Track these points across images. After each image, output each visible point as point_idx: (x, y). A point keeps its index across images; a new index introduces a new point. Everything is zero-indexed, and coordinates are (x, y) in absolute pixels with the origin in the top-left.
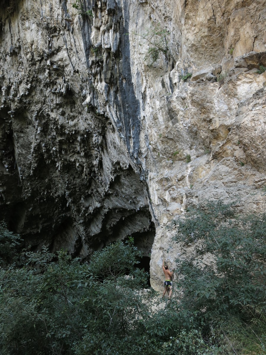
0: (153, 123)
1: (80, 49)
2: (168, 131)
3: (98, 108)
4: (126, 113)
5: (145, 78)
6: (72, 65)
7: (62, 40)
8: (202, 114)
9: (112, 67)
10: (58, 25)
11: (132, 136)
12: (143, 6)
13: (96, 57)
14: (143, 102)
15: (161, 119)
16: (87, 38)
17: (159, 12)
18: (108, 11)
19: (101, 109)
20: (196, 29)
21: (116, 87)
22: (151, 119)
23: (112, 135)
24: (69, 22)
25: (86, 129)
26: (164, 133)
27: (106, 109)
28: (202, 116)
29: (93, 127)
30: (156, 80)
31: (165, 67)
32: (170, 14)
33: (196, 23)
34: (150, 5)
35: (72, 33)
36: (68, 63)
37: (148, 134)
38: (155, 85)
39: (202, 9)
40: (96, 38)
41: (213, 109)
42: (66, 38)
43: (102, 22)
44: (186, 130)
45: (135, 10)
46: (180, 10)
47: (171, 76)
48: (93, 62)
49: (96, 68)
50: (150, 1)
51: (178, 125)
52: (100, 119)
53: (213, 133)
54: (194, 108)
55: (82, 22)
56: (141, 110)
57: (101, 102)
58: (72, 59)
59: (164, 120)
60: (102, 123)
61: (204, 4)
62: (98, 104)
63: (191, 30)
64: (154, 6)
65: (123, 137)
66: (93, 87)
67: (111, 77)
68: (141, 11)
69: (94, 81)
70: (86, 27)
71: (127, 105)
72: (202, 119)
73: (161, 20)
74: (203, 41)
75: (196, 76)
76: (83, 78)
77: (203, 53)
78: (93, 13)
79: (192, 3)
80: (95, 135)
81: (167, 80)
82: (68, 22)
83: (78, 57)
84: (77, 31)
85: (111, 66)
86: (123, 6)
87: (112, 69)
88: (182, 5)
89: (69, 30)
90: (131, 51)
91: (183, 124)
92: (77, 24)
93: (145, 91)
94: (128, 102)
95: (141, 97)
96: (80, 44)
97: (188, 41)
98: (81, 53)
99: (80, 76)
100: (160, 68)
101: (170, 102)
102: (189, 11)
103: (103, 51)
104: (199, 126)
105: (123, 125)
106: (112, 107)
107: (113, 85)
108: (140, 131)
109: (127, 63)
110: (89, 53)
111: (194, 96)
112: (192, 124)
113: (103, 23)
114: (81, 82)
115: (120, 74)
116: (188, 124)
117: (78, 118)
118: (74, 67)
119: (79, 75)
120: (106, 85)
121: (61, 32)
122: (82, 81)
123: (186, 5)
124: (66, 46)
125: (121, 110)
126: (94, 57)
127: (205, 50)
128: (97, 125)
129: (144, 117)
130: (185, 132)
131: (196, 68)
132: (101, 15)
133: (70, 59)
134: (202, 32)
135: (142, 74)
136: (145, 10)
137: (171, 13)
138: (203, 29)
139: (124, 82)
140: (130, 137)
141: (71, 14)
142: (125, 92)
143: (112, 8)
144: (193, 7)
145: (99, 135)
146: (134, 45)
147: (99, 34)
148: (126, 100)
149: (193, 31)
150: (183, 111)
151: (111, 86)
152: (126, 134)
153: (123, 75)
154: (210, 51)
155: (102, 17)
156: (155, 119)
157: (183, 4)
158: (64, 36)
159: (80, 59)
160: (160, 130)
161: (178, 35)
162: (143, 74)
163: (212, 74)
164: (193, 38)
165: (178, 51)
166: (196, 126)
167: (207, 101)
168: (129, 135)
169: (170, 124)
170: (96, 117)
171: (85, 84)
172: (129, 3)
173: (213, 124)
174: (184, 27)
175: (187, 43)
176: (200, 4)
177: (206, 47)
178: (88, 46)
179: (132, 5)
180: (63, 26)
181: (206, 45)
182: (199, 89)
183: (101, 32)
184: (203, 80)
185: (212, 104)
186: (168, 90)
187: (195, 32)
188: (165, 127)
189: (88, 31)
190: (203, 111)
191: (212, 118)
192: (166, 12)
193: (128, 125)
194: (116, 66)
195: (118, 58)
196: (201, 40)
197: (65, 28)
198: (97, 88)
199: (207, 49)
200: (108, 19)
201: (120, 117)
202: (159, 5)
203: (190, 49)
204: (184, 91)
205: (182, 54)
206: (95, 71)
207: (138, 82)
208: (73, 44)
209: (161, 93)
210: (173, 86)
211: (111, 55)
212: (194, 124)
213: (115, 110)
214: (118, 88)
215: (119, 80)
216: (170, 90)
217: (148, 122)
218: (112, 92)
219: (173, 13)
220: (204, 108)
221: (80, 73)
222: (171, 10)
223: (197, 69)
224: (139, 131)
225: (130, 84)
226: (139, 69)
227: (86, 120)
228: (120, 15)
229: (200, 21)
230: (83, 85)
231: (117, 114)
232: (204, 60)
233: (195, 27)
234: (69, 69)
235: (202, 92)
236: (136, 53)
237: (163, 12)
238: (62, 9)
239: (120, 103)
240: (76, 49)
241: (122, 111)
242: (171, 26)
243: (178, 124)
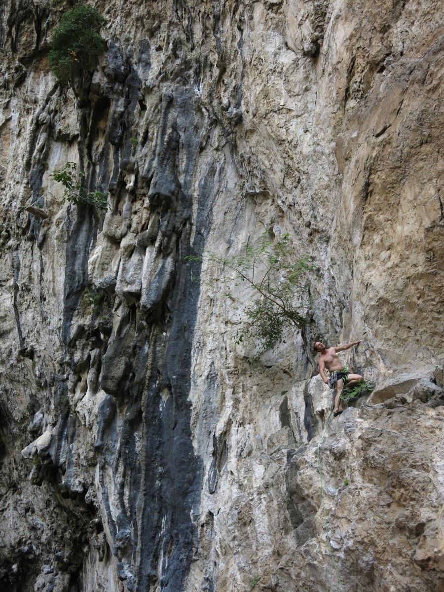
0: (235, 538)
1: (51, 291)
2: (279, 566)
3: (68, 471)
4: (153, 497)
5: (233, 393)
6: (20, 332)
7: (9, 262)
8: (393, 506)
9: (135, 347)
10: (7, 223)
11: (161, 578)
12: (255, 203)
13: (93, 318)
14: (214, 465)
15: (262, 523)
16: (78, 262)
17: (295, 218)
18: (152, 199)
19: (77, 476)
20: (393, 257)
21: (134, 408)
22: (230, 522)
23: (100, 571)
24: (40, 217)
25: (20, 543)
26: (266, 573)
27: (94, 479)
28: (393, 512)
29: (44, 538)
30: (267, 402)
31: (299, 367)
32: (327, 224)
33: (393, 241)
34: (273, 201)
35: (41, 246)
36: (9, 327)
37: (215, 575)
38: (259, 417)
39: (411, 202)
40: (103, 264)
41: (430, 488)
42: (21, 259)
43: (129, 227)
44: (339, 564)
45: (230, 208)
46: (352, 207)
47: (312, 391)
48: (81, 329)
49: (89, 348)
50: (276, 191)
51: (314, 546)
52: (71, 514)
53: (426, 575)
54: (370, 485)
55: (74, 222)
56: (205, 492)
57: (80, 451)
58: (23, 316)
59: (271, 527)
60: (77, 527)
61: (417, 190)
62: (71, 456)
63: (378, 259)
64: (283, 202)
65: (130, 575)
66: (68, 402)
67: (125, 377)
68: (247, 213)
69: (75, 385)
70: (83, 236)
71: (160, 469)
72: (393, 525)
73: (300, 240)
74: (411, 289)
75: (385, 389)
76: (41, 375)
77: (411, 325)
78: (110, 202)
79: (384, 188)
80: (46, 568)
81: (297, 403)
82: (37, 218)
83: (42, 313)
84: (55, 242)
85: (132, 344)
86: (196, 194)
87: (134, 354)
88: (355, 194)
89: (32, 239)
90: (200, 312)
91: (329, 539)
92: (58, 225)
93: (226, 433)
94: (165, 460)
95: (211, 449)
96: (54, 277)
97: (369, 289)
98: (53, 300)
99: (37, 368)
100: (285, 372)
101: (295, 467)
102: (375, 210)
103: (117, 301)
104: (380, 549)
105: (136, 535)
106: (110, 471)
107: (126, 401)
108: (190, 561)
109: (181, 342)
110: (76, 304)
111: (372, 448)
112: (359, 539)
113: (132, 229)
114: (34, 385)
115: (156, 373)
116: (346, 541)
117: (5, 502)
118: (23, 340)
119: (34, 365)
120: (106, 400)
121: (11, 242)
122: (38, 384)
123: (367, 194)
124: (16, 279)
125: (139, 483)
126: (89, 317)
127: (416, 318)
128: (60, 531)
129: (211, 514)
130: (333, 571)
131: (388, 368)
132: (131, 208)
133: (18, 315)
134: (408, 264)
135: (223, 379)
136: (258, 214)
137: (330, 222)
138: (412, 257)
139: (165, 397)
140: (152, 580)
141: (49, 200)
142: (160, 426)
143: (164, 191)
144: (386, 199)
145: (60, 569)
146: (212, 296)
147: (113, 256)
148: (159, 452)
149: (384, 262)
150: (333, 497)
151: (122, 404)
152: (140, 568)
153: (164, 377)
154: (433, 318)
155: (131, 214)
156: (245, 524)
157: (360, 193)
158: (15, 254)
159: (45, 319)
160: (254, 563)
161: (343, 279)
162: (228, 382)
163: (434, 381)
164: (383, 282)
165: (339, 323)
166: (371, 550)
167: (411, 461)
168: (149, 570)
169: (290, 541)
170: (59, 506)
171: (45, 393)
172: (215, 190)
173: (428, 539)
174: (359, 252)
175: (366, 296)
176: (407, 188)
177: (421, 306)
178: (77, 284)
179: (223, 196)
180: (18, 227)
181: (420, 302)
182: (388, 424)
183: (121, 250)
184: (404, 401)
185: (426, 474)
186: (296, 433)
187: (389, 264)
188: (274, 552)
189: (87, 246)
190: (397, 494)
191: (424, 520)
192: (315, 217)
193: (154, 538)
194: (146, 348)
195: (157, 324)
196: (406, 285)
197: (24, 233)
198: (78, 409)
199: (425, 314)
200: (148, 219)
201: (132, 507)
202: (298, 199)
203: (373, 314)
204: (343, 431)
205: (350, 331)
206: (82, 358)
207: (208, 401)
208: (35, 277)
209: (275, 440)
210: (312, 423)
211: (138, 314)
212: (366, 540)
213: (119, 480)
214: (141, 412)
215: (149, 388)
216: (305, 435)
217: (219, 534)
218: (119, 424)
219: (335, 220)
220: (401, 484)
221: (36, 360)
222: (329, 215)
223: (391, 371)
224: (185, 563)
225: (182, 405)
226: (218, 364)
227: (27, 510)
228: (185, 215)
229: (405, 234)
230: (39, 396)
231: (121, 494)
232: (416, 346)
233: (389, 252)
234: (8, 344)
235: (398, 434)
236: (214, 318)
237: (307, 218)
238: (28, 183)
239: (141, 460)
240: (42, 289)
241: (142, 488)
242: (324, 256)
243: (314, 541)
